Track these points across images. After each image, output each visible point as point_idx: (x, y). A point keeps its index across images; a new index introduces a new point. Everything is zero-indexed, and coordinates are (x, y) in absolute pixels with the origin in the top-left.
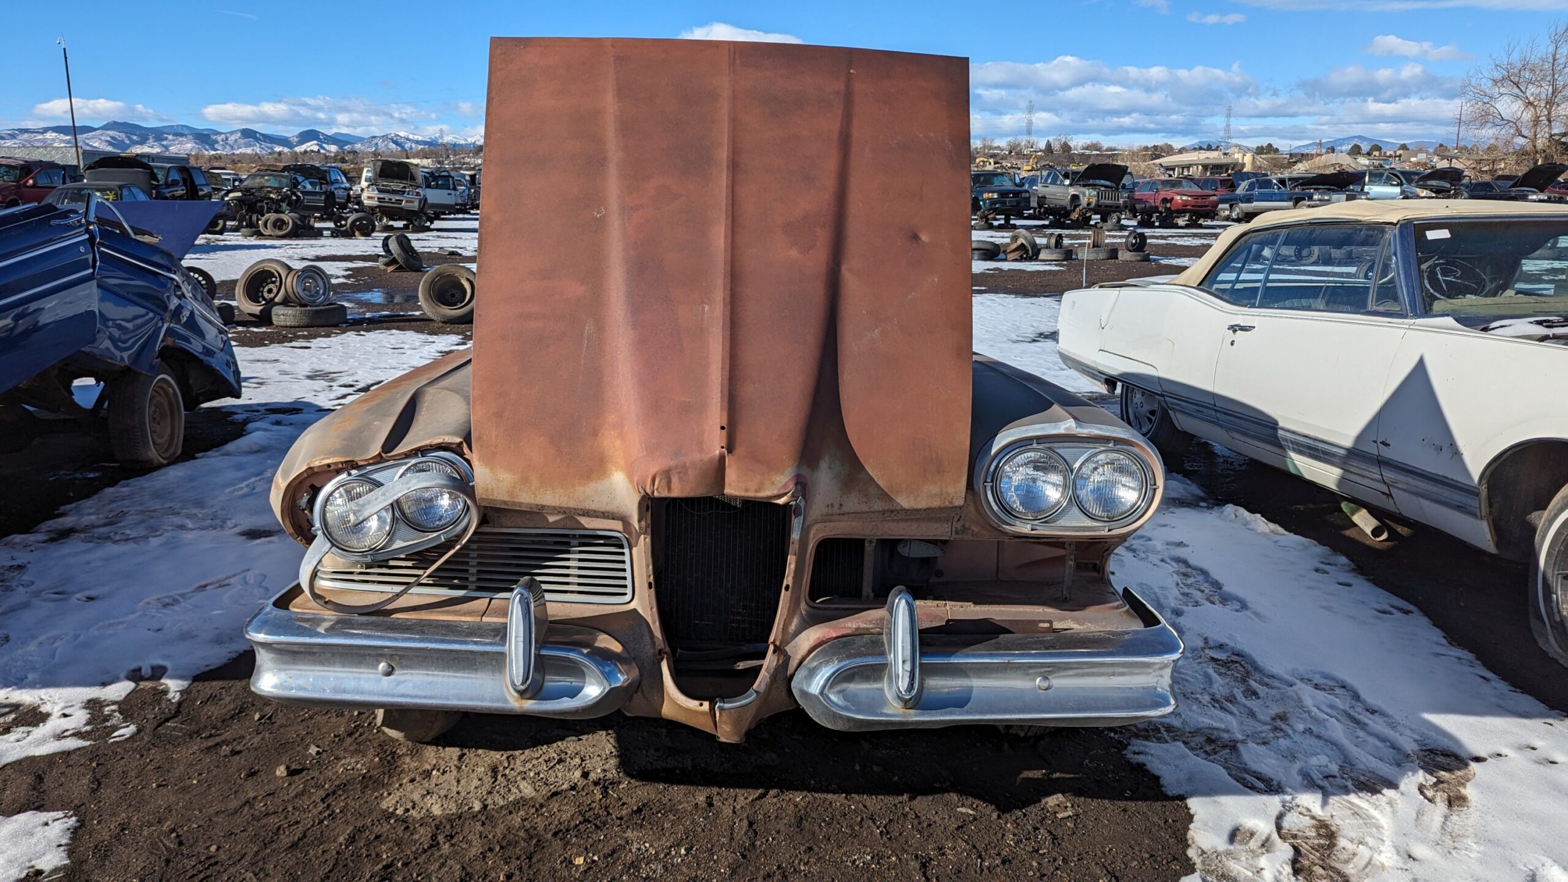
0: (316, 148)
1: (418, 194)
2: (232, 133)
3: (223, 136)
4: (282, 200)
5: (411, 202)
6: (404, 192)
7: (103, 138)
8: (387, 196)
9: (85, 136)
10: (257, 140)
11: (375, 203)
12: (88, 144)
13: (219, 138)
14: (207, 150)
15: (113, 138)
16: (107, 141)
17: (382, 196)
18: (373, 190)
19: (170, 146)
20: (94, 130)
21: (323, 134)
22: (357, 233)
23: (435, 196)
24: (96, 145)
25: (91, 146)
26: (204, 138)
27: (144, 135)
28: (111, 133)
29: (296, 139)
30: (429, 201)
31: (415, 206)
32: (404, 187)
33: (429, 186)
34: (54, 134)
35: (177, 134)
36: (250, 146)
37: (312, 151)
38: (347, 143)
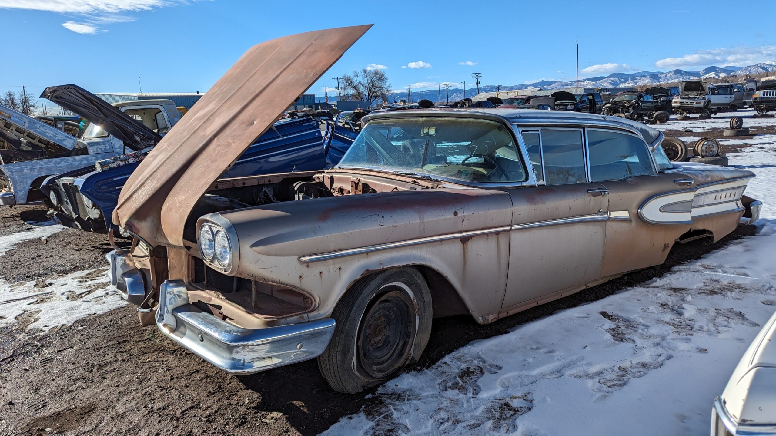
0: (712, 76)
1: (704, 98)
2: (669, 72)
3: (665, 75)
4: (630, 107)
5: (699, 103)
6: (695, 98)
7: (608, 81)
8: (685, 101)
9: (600, 81)
10: (682, 74)
11: (678, 105)
12: (601, 85)
13: (662, 76)
14: (655, 82)
15: (612, 81)
16: (610, 83)
17: (682, 101)
18: (678, 98)
19: (638, 82)
20: (605, 78)
21: (719, 68)
22: (658, 122)
23: (716, 99)
24: (604, 85)
25: (603, 86)
26: (655, 76)
27: (626, 78)
28: (612, 79)
29: (703, 72)
30: (712, 102)
31: (701, 105)
32: (698, 95)
33: (713, 94)
34: (588, 82)
35: (641, 76)
36: (678, 78)
37: (710, 78)
38: (732, 71)
